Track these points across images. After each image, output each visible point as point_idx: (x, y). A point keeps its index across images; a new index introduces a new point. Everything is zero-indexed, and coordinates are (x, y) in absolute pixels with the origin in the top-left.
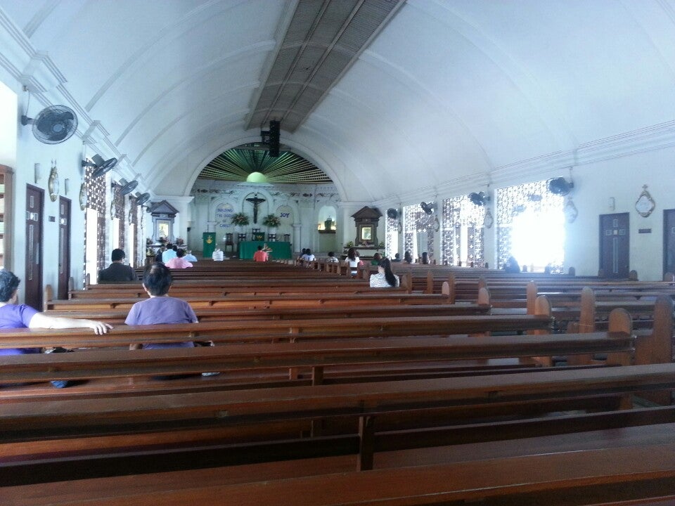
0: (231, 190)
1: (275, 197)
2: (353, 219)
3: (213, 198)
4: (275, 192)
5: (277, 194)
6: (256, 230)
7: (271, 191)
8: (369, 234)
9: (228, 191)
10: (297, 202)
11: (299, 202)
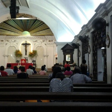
0: (15, 40)
1: (35, 43)
2: (62, 50)
3: (6, 44)
4: (35, 40)
5: (36, 41)
6: (26, 58)
7: (33, 40)
8: (70, 58)
9: (13, 40)
10: (46, 44)
11: (47, 44)
